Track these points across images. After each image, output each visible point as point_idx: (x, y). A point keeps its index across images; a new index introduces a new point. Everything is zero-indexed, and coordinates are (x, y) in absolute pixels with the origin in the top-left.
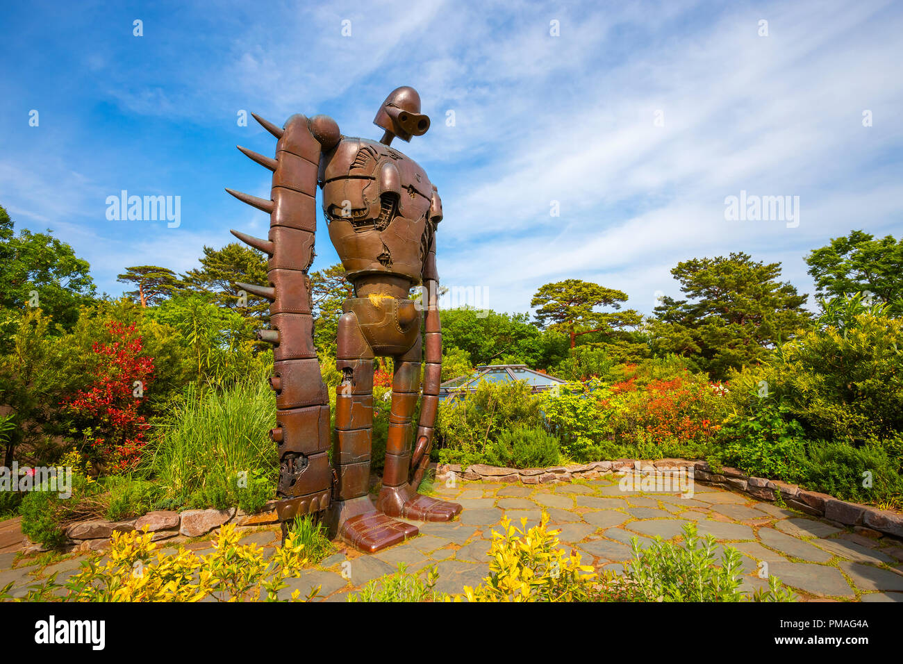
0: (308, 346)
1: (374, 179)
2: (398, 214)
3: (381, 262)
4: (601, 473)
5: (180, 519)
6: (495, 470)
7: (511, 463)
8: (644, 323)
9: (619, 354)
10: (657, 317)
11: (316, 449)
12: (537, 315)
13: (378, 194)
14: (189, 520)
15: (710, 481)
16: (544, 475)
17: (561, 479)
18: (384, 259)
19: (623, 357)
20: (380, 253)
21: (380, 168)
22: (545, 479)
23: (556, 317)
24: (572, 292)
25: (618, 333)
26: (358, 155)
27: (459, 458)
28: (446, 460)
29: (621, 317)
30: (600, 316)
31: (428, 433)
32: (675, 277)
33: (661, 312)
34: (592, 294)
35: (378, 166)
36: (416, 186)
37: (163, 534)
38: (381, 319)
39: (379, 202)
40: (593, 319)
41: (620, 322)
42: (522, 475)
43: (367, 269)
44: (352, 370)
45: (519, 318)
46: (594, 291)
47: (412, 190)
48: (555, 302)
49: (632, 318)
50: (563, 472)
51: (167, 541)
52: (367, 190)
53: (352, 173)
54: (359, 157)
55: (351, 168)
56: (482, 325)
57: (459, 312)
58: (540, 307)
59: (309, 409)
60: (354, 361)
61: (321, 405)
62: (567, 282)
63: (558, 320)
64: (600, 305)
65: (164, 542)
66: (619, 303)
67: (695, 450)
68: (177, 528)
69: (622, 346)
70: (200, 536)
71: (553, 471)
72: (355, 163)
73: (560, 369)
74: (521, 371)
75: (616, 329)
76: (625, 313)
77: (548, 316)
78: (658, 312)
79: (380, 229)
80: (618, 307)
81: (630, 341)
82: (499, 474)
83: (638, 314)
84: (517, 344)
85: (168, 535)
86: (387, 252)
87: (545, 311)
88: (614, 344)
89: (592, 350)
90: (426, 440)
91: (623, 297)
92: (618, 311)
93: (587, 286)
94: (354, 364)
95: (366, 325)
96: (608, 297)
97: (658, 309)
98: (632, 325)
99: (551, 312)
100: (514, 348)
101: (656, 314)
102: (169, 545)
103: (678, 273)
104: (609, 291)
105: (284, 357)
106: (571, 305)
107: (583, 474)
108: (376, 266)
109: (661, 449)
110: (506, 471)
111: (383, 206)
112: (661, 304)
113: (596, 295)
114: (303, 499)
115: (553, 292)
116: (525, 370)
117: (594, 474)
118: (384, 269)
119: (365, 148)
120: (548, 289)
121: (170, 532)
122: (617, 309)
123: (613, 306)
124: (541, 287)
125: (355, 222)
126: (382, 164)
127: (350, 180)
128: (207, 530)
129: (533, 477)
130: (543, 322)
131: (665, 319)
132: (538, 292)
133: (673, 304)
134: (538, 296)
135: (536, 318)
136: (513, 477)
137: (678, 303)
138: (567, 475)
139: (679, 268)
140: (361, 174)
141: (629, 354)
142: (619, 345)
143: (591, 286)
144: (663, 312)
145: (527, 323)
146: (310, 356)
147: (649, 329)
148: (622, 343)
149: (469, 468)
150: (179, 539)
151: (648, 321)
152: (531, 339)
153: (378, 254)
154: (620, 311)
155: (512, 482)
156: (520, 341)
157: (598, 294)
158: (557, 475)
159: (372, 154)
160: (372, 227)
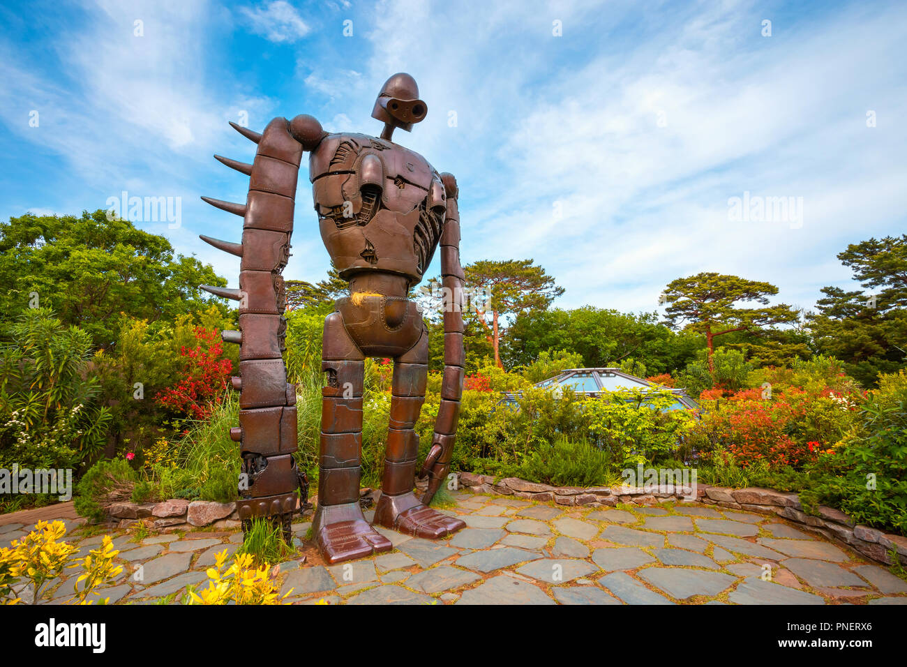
0: (272, 346)
1: (354, 173)
2: (383, 207)
3: (366, 258)
4: (660, 499)
5: (187, 509)
6: (528, 486)
7: (546, 479)
8: (802, 319)
9: (767, 357)
10: (822, 312)
11: (276, 450)
12: (667, 314)
13: (358, 188)
14: (195, 510)
15: (805, 524)
16: (582, 496)
17: (603, 502)
18: (369, 256)
19: (773, 359)
20: (363, 249)
21: (361, 162)
22: (583, 502)
23: (690, 315)
24: (706, 286)
25: (769, 332)
26: (338, 151)
27: (494, 469)
28: (482, 470)
29: (770, 314)
30: (741, 313)
31: (442, 441)
32: (844, 264)
33: (826, 306)
34: (731, 289)
35: (358, 159)
36: (406, 175)
37: (172, 521)
38: (365, 318)
39: (360, 196)
40: (732, 317)
41: (769, 319)
42: (556, 494)
43: (352, 267)
44: (336, 372)
45: (646, 317)
46: (733, 284)
47: (400, 180)
48: (688, 299)
49: (784, 314)
50: (607, 494)
51: (175, 528)
52: (346, 186)
53: (333, 169)
54: (339, 152)
55: (331, 164)
56: (603, 326)
57: (579, 312)
58: (670, 305)
59: (268, 409)
60: (338, 362)
61: (283, 406)
62: (701, 276)
63: (693, 319)
64: (743, 300)
65: (173, 528)
66: (767, 297)
67: (792, 480)
68: (184, 516)
69: (771, 347)
70: (205, 527)
71: (592, 492)
72: (335, 158)
73: (687, 374)
74: (611, 375)
75: (766, 327)
76: (774, 308)
77: (680, 315)
78: (823, 306)
79: (363, 224)
80: (766, 302)
81: (783, 341)
82: (531, 490)
83: (792, 309)
84: (643, 347)
85: (176, 522)
86: (371, 248)
87: (676, 308)
88: (762, 344)
89: (725, 352)
90: (440, 448)
91: (772, 290)
92: (765, 307)
93: (724, 279)
94: (336, 366)
95: (350, 324)
96: (751, 290)
97: (822, 302)
98: (785, 321)
99: (683, 310)
100: (640, 350)
101: (820, 308)
102: (176, 532)
103: (849, 256)
104: (753, 283)
105: (246, 357)
106: (707, 302)
107: (634, 499)
108: (361, 263)
109: (746, 475)
110: (540, 487)
111: (364, 199)
112: (824, 296)
113: (736, 289)
114: (261, 501)
115: (684, 288)
116: (616, 375)
117: (650, 499)
118: (368, 265)
119: (345, 143)
120: (679, 285)
121: (179, 520)
122: (765, 304)
123: (760, 301)
124: (670, 283)
125: (338, 219)
126: (364, 156)
127: (331, 177)
128: (210, 521)
129: (567, 498)
130: (674, 321)
131: (832, 314)
132: (668, 288)
133: (843, 295)
134: (667, 292)
135: (666, 317)
136: (546, 495)
137: (851, 295)
138: (611, 498)
139: (849, 252)
140: (340, 170)
141: (780, 357)
142: (767, 346)
143: (729, 280)
144: (829, 305)
145: (655, 323)
146: (274, 356)
147: (807, 326)
148: (772, 343)
149: (502, 481)
150: (186, 527)
151: (807, 317)
152: (660, 341)
153: (362, 250)
154: (769, 306)
155: (545, 501)
156: (647, 343)
157: (739, 287)
158: (599, 498)
159: (352, 147)
160: (353, 224)
